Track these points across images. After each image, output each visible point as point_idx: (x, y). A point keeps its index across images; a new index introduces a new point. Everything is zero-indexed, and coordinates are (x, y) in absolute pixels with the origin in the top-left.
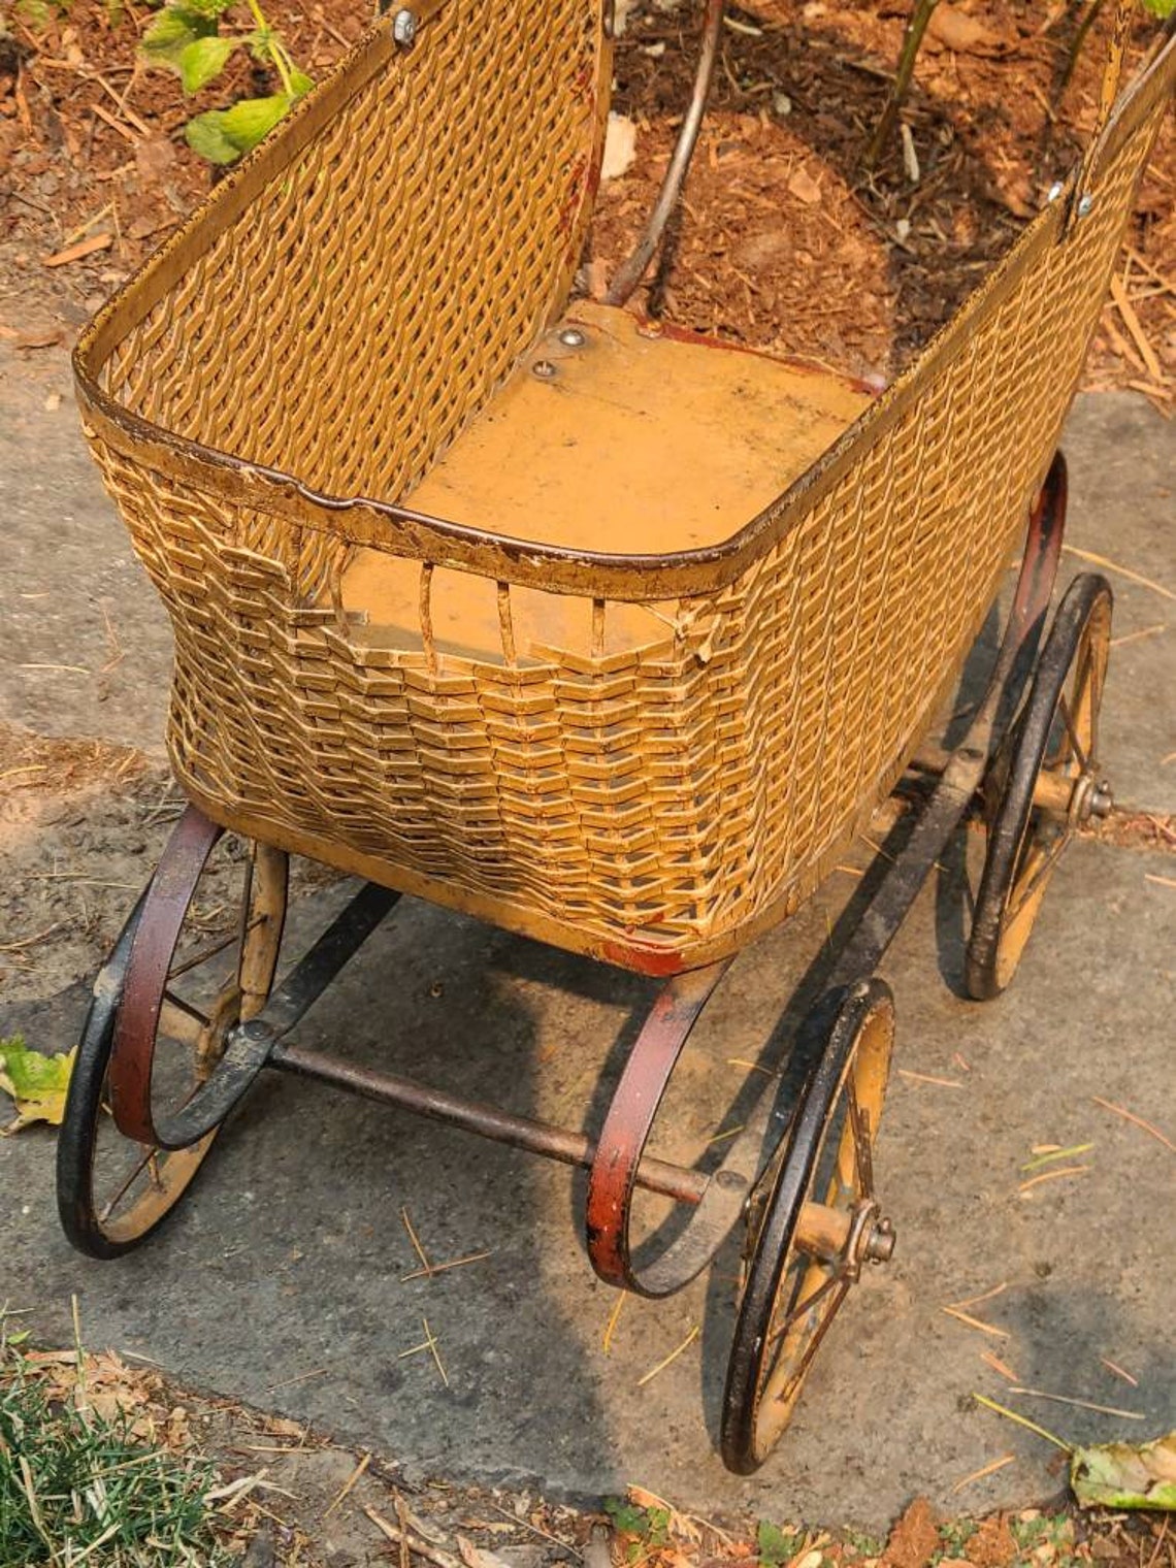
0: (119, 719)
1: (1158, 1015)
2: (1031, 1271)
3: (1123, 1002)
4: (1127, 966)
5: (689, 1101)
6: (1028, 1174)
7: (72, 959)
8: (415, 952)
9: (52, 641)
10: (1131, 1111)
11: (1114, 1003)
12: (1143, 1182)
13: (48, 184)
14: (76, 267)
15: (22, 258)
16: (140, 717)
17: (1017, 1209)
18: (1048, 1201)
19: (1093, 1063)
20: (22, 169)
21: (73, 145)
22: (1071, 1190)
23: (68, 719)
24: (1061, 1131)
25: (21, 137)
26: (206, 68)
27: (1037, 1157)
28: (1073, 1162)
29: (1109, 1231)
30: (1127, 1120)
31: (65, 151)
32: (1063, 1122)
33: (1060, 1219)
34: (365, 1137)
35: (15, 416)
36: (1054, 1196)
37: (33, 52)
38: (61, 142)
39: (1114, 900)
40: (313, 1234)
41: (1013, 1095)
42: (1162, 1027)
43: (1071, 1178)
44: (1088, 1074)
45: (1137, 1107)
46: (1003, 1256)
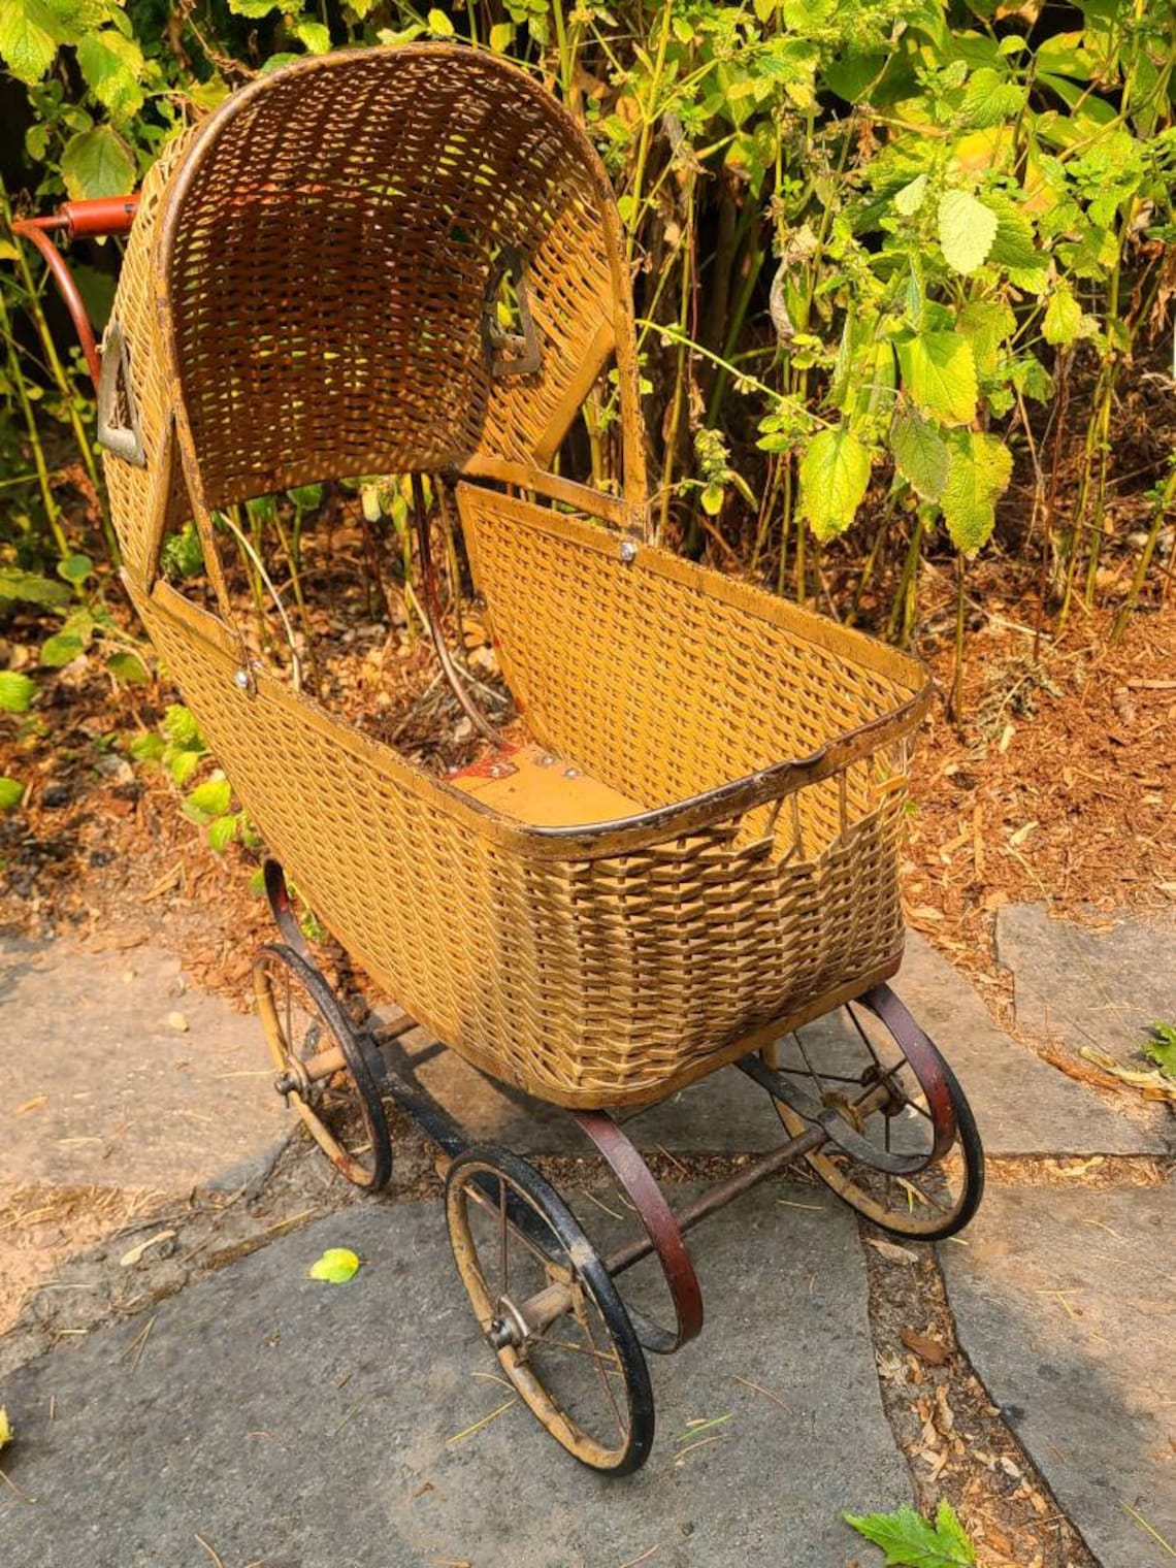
0: (112, 1169)
1: (782, 1305)
2: (678, 1531)
3: (758, 1299)
4: (761, 1269)
5: (439, 1410)
6: (682, 1444)
7: (28, 1347)
8: (267, 1313)
9: (83, 1122)
10: (760, 1384)
11: (751, 1298)
12: (768, 1443)
13: (148, 856)
14: (159, 900)
15: (130, 899)
16: (126, 1166)
17: (671, 1476)
18: (696, 1466)
19: (734, 1347)
20: (136, 850)
21: (165, 834)
22: (713, 1456)
23: (79, 1173)
24: (709, 1405)
25: (137, 833)
26: (184, 769)
27: (689, 1429)
28: (716, 1431)
29: (740, 1488)
30: (757, 1391)
31: (161, 838)
32: (710, 1397)
33: (704, 1482)
34: (194, 1467)
35: (104, 987)
36: (700, 1461)
37: (149, 789)
38: (159, 832)
39: (754, 1221)
40: (133, 1557)
41: (674, 1380)
42: (784, 1314)
43: (713, 1445)
44: (731, 1357)
45: (765, 1380)
46: (658, 1519)
